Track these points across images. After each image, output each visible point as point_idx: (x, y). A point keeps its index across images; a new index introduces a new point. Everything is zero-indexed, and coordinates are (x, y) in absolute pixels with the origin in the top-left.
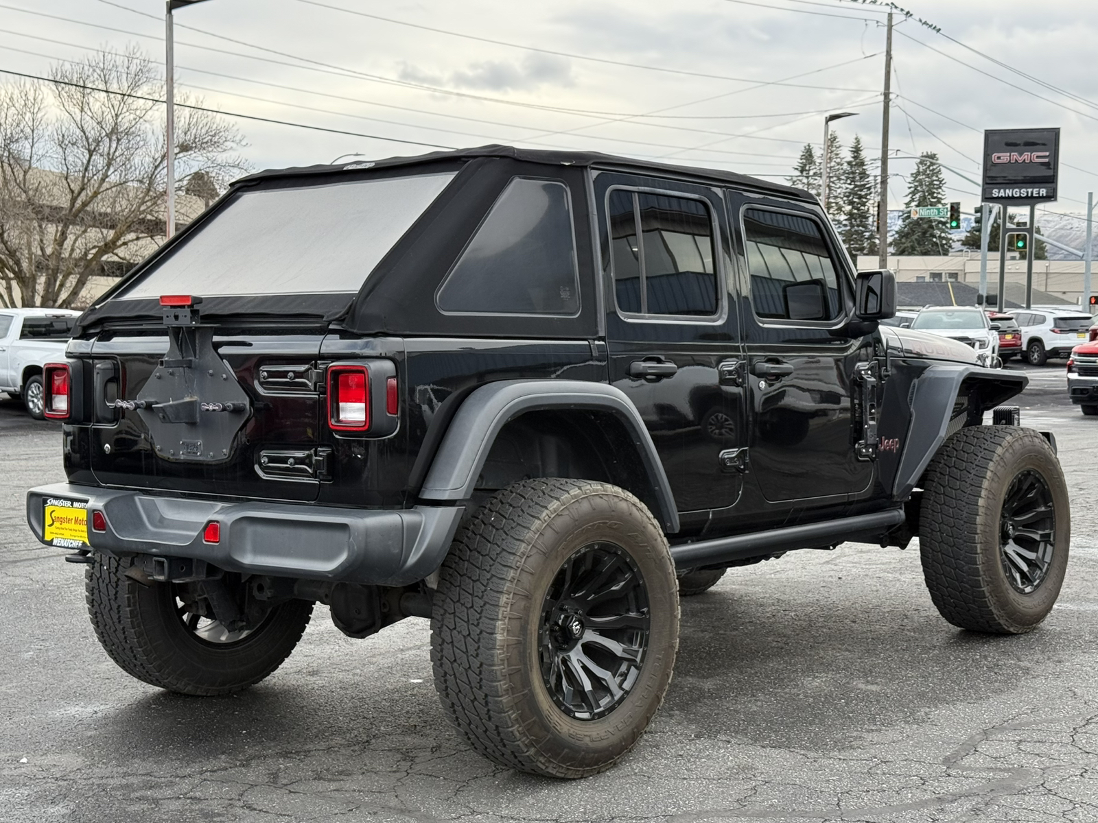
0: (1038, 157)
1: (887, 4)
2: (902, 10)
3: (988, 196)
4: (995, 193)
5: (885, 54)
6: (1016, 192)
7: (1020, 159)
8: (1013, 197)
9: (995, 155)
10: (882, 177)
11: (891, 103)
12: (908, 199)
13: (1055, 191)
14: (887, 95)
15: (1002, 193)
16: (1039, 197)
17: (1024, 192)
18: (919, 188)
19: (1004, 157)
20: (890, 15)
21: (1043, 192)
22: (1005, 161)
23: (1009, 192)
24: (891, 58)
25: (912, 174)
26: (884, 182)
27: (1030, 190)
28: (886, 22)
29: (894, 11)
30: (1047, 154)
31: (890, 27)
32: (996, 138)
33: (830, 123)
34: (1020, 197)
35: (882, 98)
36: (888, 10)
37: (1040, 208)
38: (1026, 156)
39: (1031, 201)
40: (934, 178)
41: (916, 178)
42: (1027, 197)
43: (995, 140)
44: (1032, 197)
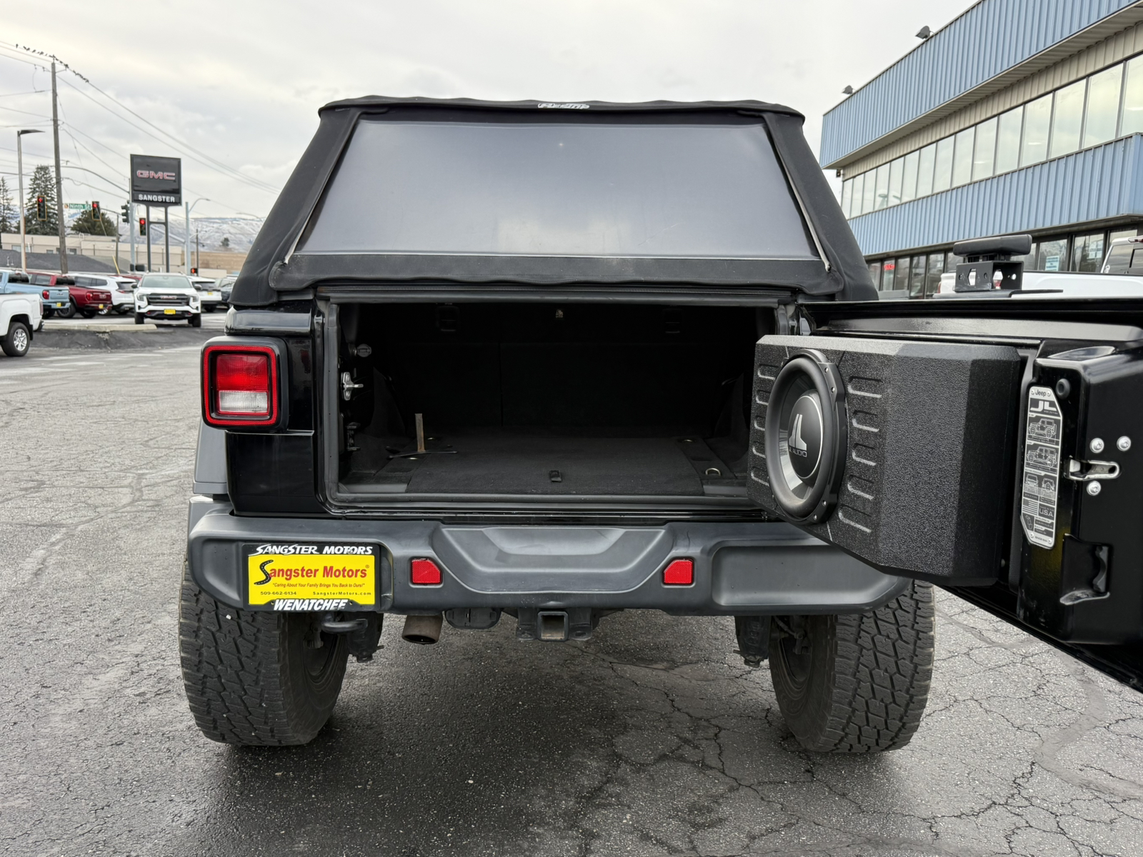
0: (168, 176)
1: (50, 56)
2: (61, 62)
3: (135, 198)
4: (141, 197)
5: (51, 91)
6: (155, 198)
7: (156, 176)
8: (153, 201)
9: (139, 172)
10: (57, 179)
11: (59, 127)
12: (30, 196)
13: (180, 199)
14: (55, 121)
15: (145, 198)
16: (170, 202)
17: (160, 198)
18: (37, 189)
19: (145, 174)
20: (53, 65)
21: (173, 199)
22: (145, 176)
23: (150, 198)
24: (56, 95)
25: (31, 180)
26: (59, 182)
27: (164, 197)
28: (50, 69)
29: (56, 61)
30: (174, 174)
31: (54, 73)
32: (139, 160)
33: (22, 136)
34: (158, 202)
35: (52, 123)
36: (51, 59)
37: (171, 209)
38: (160, 174)
39: (165, 204)
40: (48, 183)
41: (34, 182)
42: (162, 202)
43: (138, 162)
44: (165, 202)
